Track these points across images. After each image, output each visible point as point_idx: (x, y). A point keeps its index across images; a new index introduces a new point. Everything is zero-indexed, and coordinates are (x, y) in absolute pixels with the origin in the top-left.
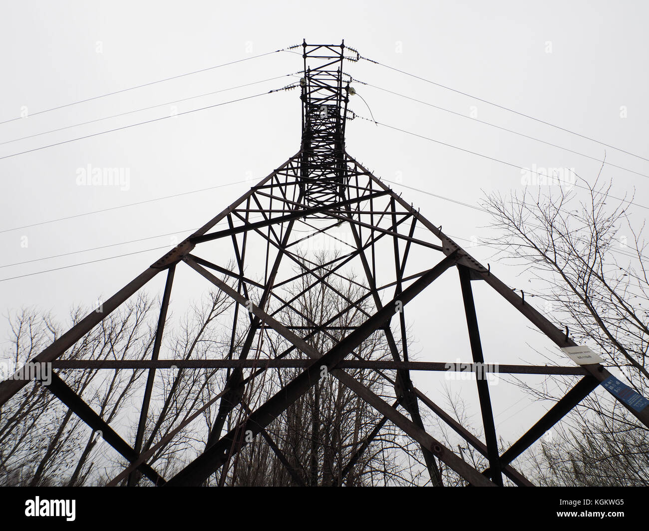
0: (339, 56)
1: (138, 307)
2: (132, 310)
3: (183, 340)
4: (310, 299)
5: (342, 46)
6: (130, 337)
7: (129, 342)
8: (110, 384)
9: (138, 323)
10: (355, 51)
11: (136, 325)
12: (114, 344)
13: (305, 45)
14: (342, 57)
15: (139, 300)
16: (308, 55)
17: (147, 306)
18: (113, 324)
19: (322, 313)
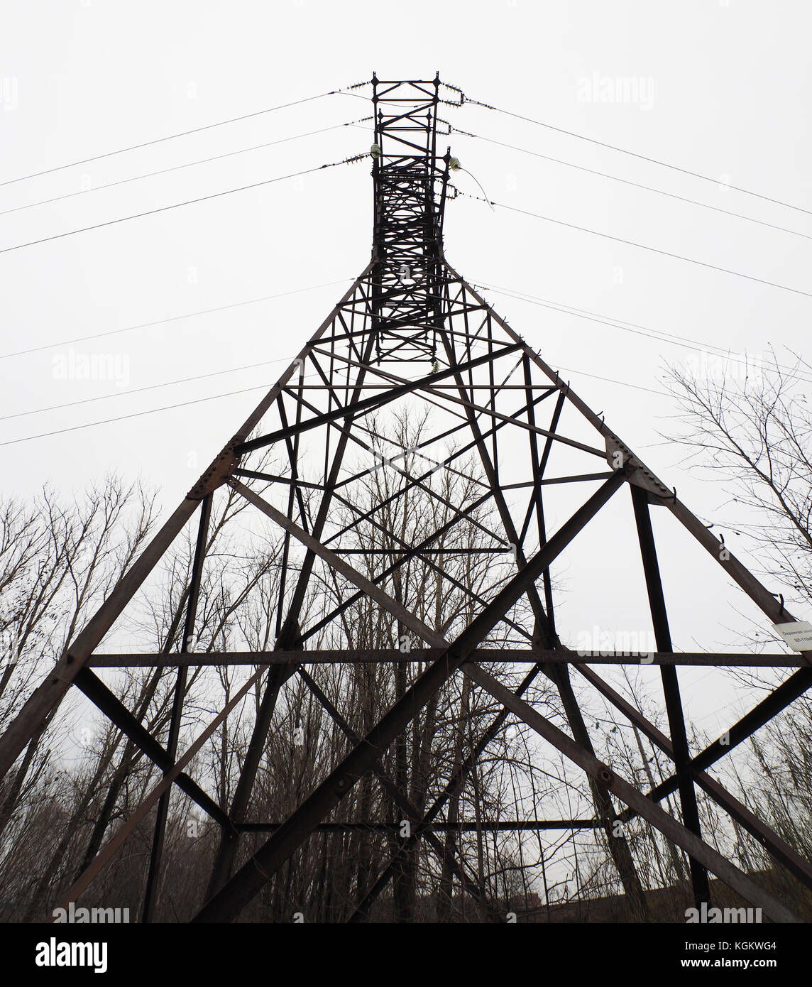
0: (432, 98)
1: (107, 499)
2: (96, 504)
3: (185, 555)
4: (387, 485)
5: (436, 82)
6: (98, 548)
7: (95, 559)
8: (69, 625)
9: (109, 526)
10: (457, 90)
11: (106, 530)
12: (72, 559)
13: (375, 82)
14: (436, 100)
15: (109, 488)
16: (379, 98)
17: (122, 498)
18: (69, 528)
19: (406, 509)
